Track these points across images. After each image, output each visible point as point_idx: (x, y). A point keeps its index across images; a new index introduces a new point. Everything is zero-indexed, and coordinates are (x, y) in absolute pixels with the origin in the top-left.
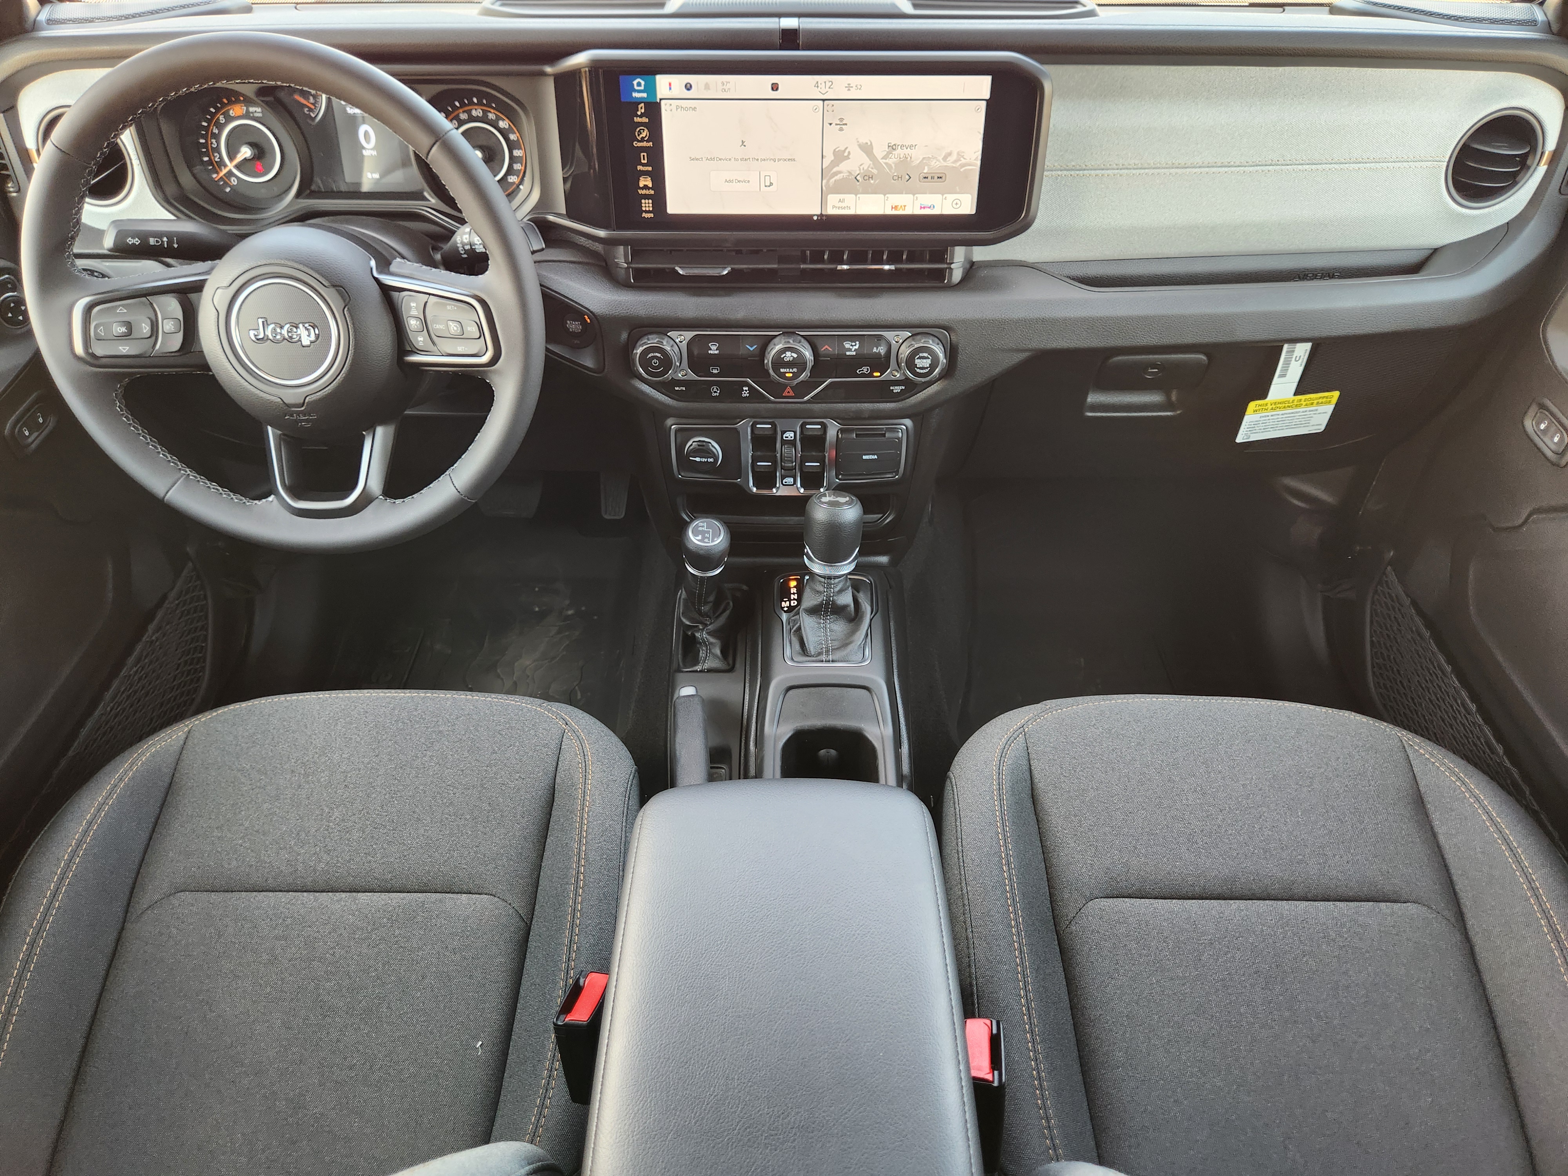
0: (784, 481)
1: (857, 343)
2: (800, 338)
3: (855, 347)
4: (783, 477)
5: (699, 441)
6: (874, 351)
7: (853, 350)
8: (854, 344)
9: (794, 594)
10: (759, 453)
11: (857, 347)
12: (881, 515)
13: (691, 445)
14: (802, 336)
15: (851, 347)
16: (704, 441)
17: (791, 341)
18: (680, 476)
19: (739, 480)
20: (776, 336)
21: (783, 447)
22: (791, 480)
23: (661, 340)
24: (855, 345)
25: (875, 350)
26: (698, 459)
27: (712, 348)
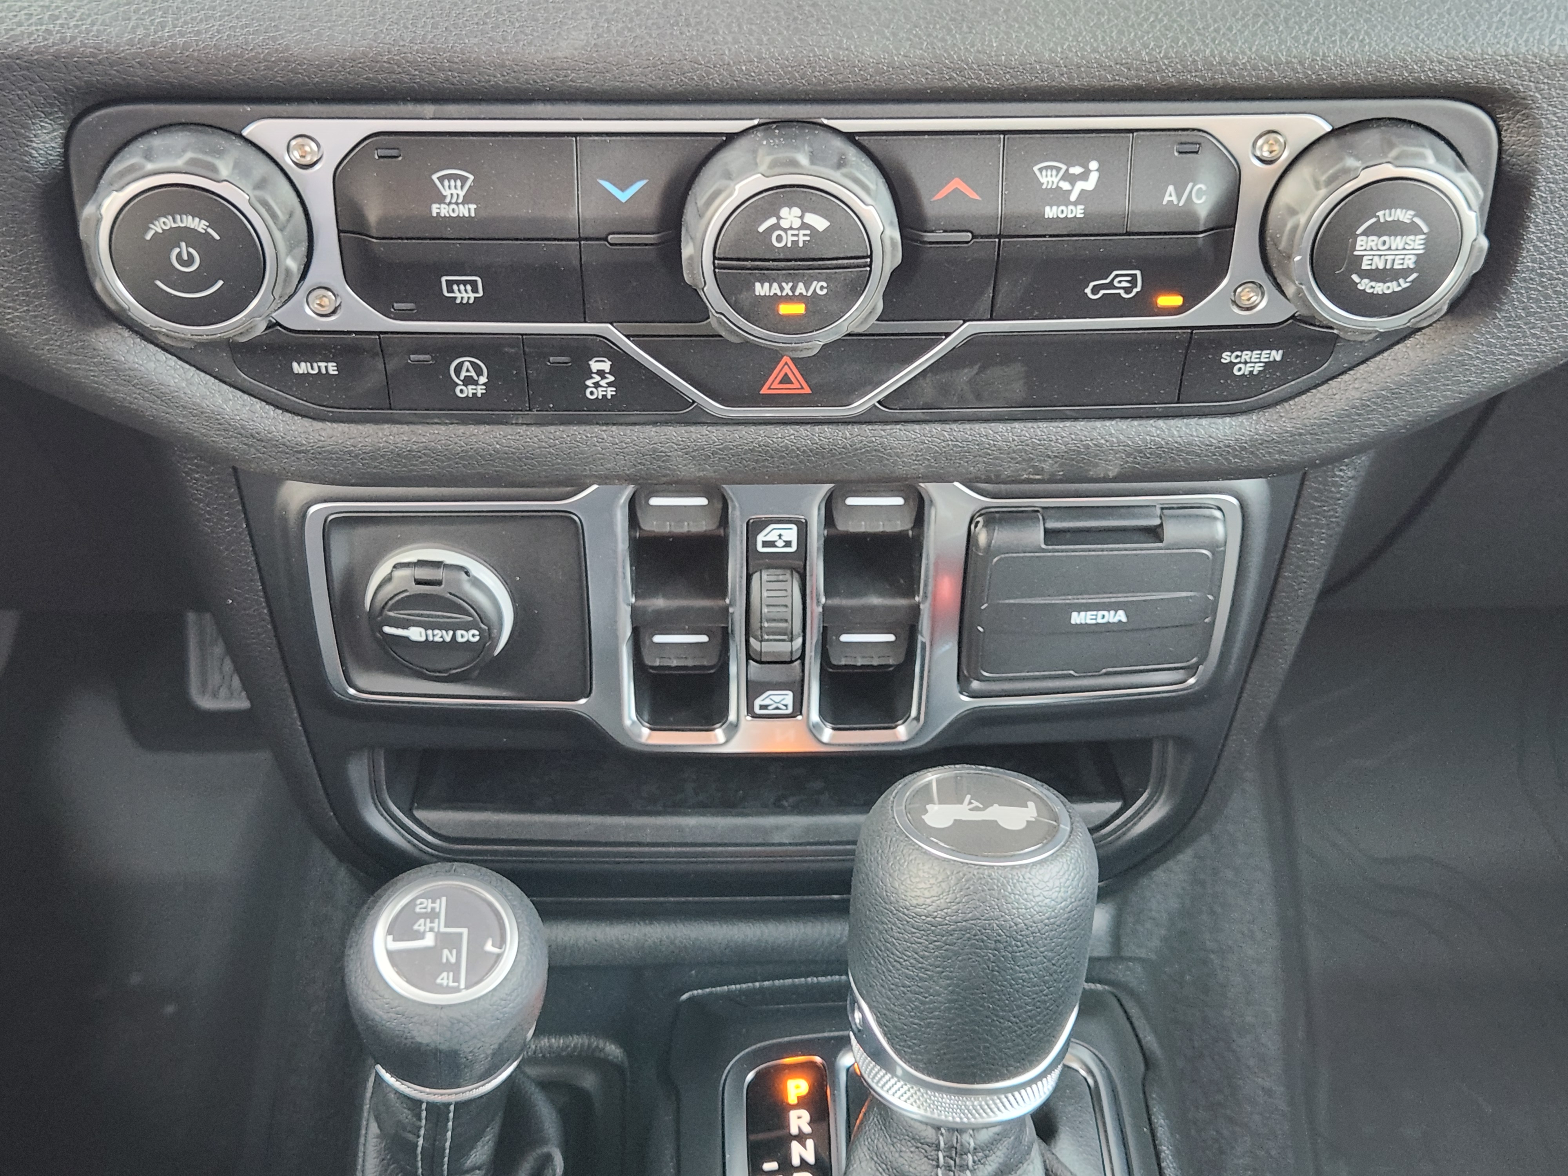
0: (758, 702)
1: (1094, 165)
2: (838, 143)
3: (1080, 185)
4: (754, 689)
5: (421, 563)
6: (1167, 198)
7: (1073, 197)
8: (1077, 170)
9: (801, 1138)
10: (659, 603)
11: (1090, 184)
12: (1116, 806)
13: (388, 579)
14: (851, 137)
15: (1065, 186)
16: (437, 564)
17: (803, 160)
18: (352, 691)
19: (583, 701)
20: (731, 138)
21: (756, 577)
22: (786, 698)
23: (209, 159)
24: (1084, 176)
25: (1170, 196)
26: (416, 634)
27: (446, 192)
